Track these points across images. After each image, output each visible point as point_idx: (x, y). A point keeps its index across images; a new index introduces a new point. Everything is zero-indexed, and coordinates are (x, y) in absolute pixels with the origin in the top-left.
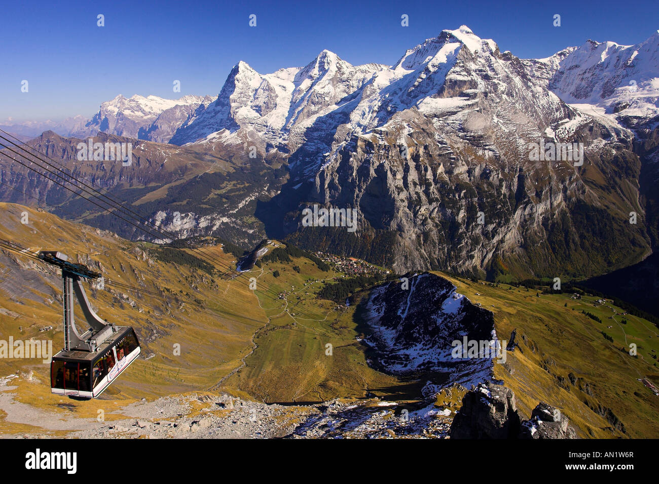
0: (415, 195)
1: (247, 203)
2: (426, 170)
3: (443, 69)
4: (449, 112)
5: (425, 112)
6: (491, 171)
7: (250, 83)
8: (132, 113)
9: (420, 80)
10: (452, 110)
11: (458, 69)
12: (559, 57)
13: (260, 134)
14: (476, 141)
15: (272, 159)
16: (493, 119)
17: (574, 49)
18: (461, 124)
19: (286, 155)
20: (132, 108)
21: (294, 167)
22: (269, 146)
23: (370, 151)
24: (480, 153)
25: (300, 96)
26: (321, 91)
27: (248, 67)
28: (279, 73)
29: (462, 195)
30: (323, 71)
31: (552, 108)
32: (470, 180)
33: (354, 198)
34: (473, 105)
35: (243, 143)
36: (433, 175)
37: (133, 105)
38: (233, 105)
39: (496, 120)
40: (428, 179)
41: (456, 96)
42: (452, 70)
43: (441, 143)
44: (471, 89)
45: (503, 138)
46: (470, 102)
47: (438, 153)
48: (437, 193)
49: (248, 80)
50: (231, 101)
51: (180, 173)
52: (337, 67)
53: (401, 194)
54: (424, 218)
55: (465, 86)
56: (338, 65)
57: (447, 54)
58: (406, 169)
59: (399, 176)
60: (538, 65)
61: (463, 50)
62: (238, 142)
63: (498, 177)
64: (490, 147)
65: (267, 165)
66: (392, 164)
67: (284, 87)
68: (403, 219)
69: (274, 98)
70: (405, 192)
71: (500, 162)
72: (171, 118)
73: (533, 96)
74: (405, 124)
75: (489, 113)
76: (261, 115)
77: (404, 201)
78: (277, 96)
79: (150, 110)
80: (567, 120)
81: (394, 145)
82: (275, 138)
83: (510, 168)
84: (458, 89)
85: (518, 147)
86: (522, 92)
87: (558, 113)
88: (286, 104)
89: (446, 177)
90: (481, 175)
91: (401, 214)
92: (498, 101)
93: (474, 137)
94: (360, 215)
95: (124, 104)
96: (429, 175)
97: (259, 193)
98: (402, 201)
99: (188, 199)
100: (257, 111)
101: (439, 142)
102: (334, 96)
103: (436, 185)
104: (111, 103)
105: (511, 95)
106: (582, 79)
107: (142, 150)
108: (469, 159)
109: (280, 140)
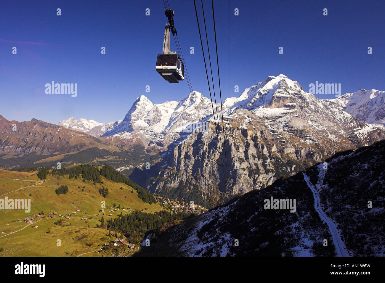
0: (254, 166)
1: (121, 171)
2: (263, 147)
3: (271, 92)
4: (277, 116)
5: (259, 116)
6: (314, 153)
7: (146, 107)
8: (78, 128)
9: (256, 99)
10: (278, 115)
11: (281, 90)
12: (342, 99)
13: (147, 136)
14: (299, 134)
15: (151, 150)
16: (308, 123)
17: (351, 94)
18: (286, 123)
19: (161, 147)
20: (78, 125)
21: (165, 155)
22: (151, 142)
23: (219, 131)
24: (303, 141)
25: (176, 116)
26: (190, 113)
27: (147, 99)
28: (165, 104)
29: (293, 169)
30: (193, 101)
31: (347, 121)
32: (298, 159)
33: (204, 167)
34: (293, 112)
35: (133, 139)
36: (269, 152)
37: (79, 124)
38: (133, 118)
39: (310, 123)
40: (265, 155)
41: (281, 107)
42: (277, 90)
43: (273, 132)
44: (291, 103)
45: (318, 133)
46: (291, 111)
47: (271, 138)
48: (272, 166)
49: (145, 106)
50: (132, 116)
51: (79, 147)
52: (201, 100)
53: (242, 164)
54: (262, 185)
55: (287, 101)
56: (201, 99)
57: (273, 85)
58: (247, 146)
59: (241, 150)
60: (329, 103)
61: (284, 82)
62: (130, 138)
63: (320, 157)
64: (310, 138)
65: (146, 153)
66: (236, 141)
67: (167, 111)
68: (244, 185)
69: (159, 116)
70: (246, 162)
71: (320, 147)
72: (98, 131)
73: (332, 113)
74: (246, 116)
75: (305, 119)
76: (150, 125)
77: (245, 170)
78: (161, 115)
79: (89, 128)
80: (359, 128)
81: (238, 128)
82: (156, 138)
83: (328, 152)
84: (282, 102)
85: (331, 139)
86: (325, 111)
87: (352, 124)
88: (166, 120)
89: (279, 155)
90: (307, 155)
91: (242, 180)
92: (310, 112)
93: (297, 131)
94: (208, 181)
95: (73, 122)
96: (265, 152)
97: (134, 166)
98: (244, 169)
99: (73, 161)
100: (148, 123)
101: (271, 131)
102: (198, 116)
103: (271, 159)
104: (66, 121)
105: (317, 112)
106: (360, 111)
107: (58, 132)
108: (296, 144)
109: (158, 139)
